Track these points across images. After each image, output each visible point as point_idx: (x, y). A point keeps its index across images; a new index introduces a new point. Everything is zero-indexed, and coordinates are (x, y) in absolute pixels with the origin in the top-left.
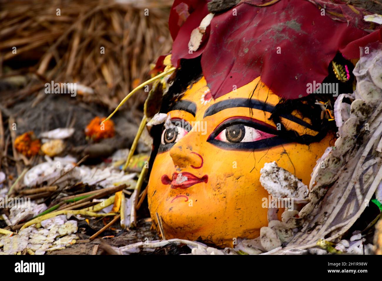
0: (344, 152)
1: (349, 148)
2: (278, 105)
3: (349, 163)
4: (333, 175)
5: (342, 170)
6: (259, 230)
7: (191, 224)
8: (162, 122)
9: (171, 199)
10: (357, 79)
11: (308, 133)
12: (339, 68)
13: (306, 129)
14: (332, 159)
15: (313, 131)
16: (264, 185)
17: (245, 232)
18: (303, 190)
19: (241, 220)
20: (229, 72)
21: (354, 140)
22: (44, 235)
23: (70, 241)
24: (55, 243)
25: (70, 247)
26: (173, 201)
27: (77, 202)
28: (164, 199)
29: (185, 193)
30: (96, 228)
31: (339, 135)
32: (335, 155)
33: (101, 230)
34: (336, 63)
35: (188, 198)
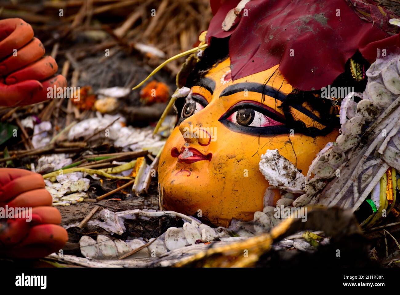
0: (346, 149)
1: (352, 146)
2: (290, 95)
3: (351, 161)
4: (333, 170)
5: (343, 166)
6: (253, 213)
7: (189, 199)
8: (185, 96)
9: (177, 171)
10: (369, 80)
11: (315, 126)
12: (356, 67)
13: (313, 122)
14: (333, 154)
15: (321, 124)
16: (262, 171)
17: (240, 214)
18: (301, 181)
19: (238, 202)
20: (252, 56)
21: (358, 138)
22: (56, 190)
23: (77, 199)
24: (62, 198)
25: (75, 205)
26: (177, 174)
27: (98, 162)
28: (170, 171)
29: (189, 168)
30: (108, 190)
31: (342, 132)
32: (336, 151)
33: (111, 192)
34: (354, 61)
35: (190, 173)
